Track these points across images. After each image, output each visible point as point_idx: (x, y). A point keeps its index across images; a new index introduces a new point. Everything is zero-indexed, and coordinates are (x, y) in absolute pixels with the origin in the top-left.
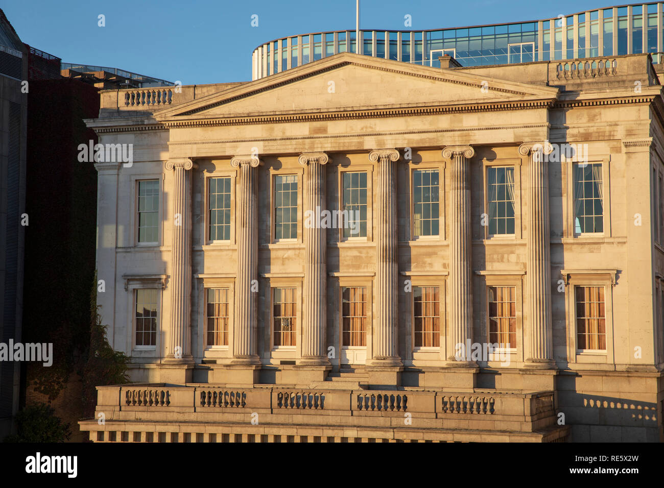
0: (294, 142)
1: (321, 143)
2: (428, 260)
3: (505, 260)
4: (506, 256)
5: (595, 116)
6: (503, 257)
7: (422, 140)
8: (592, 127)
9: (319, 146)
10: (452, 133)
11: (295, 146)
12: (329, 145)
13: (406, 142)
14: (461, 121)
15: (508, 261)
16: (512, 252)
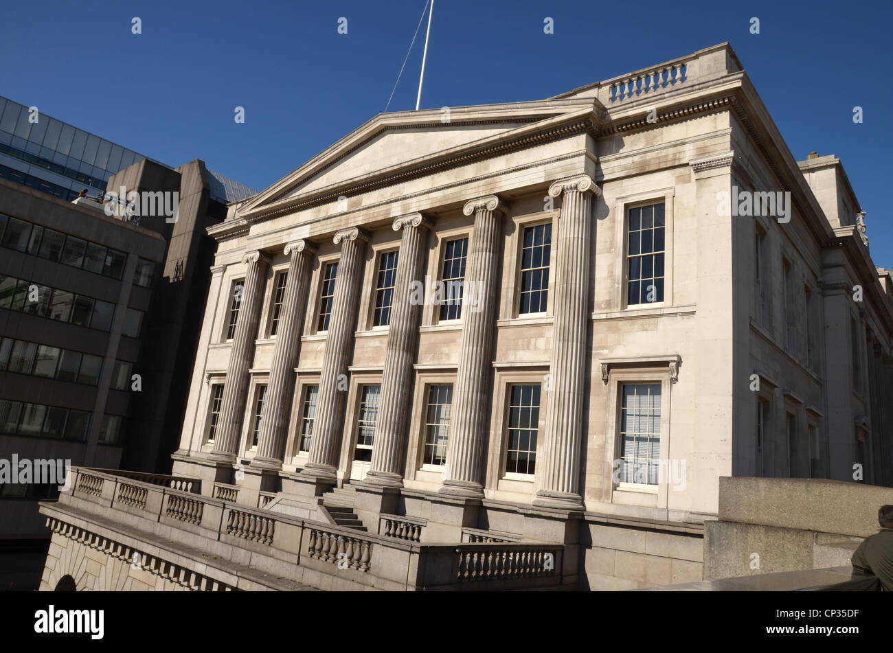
0: (333, 220)
1: (355, 217)
2: (445, 350)
3: (531, 347)
4: (533, 341)
5: (655, 137)
6: (529, 343)
7: (445, 197)
8: (650, 151)
9: (353, 220)
10: (476, 183)
11: (333, 225)
12: (361, 218)
13: (430, 202)
14: (487, 168)
15: (536, 348)
16: (541, 336)
